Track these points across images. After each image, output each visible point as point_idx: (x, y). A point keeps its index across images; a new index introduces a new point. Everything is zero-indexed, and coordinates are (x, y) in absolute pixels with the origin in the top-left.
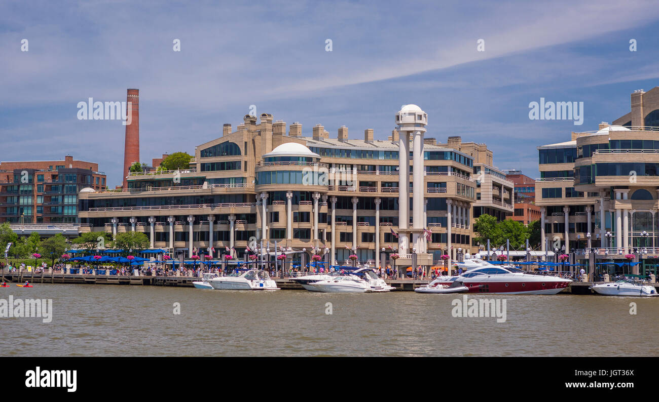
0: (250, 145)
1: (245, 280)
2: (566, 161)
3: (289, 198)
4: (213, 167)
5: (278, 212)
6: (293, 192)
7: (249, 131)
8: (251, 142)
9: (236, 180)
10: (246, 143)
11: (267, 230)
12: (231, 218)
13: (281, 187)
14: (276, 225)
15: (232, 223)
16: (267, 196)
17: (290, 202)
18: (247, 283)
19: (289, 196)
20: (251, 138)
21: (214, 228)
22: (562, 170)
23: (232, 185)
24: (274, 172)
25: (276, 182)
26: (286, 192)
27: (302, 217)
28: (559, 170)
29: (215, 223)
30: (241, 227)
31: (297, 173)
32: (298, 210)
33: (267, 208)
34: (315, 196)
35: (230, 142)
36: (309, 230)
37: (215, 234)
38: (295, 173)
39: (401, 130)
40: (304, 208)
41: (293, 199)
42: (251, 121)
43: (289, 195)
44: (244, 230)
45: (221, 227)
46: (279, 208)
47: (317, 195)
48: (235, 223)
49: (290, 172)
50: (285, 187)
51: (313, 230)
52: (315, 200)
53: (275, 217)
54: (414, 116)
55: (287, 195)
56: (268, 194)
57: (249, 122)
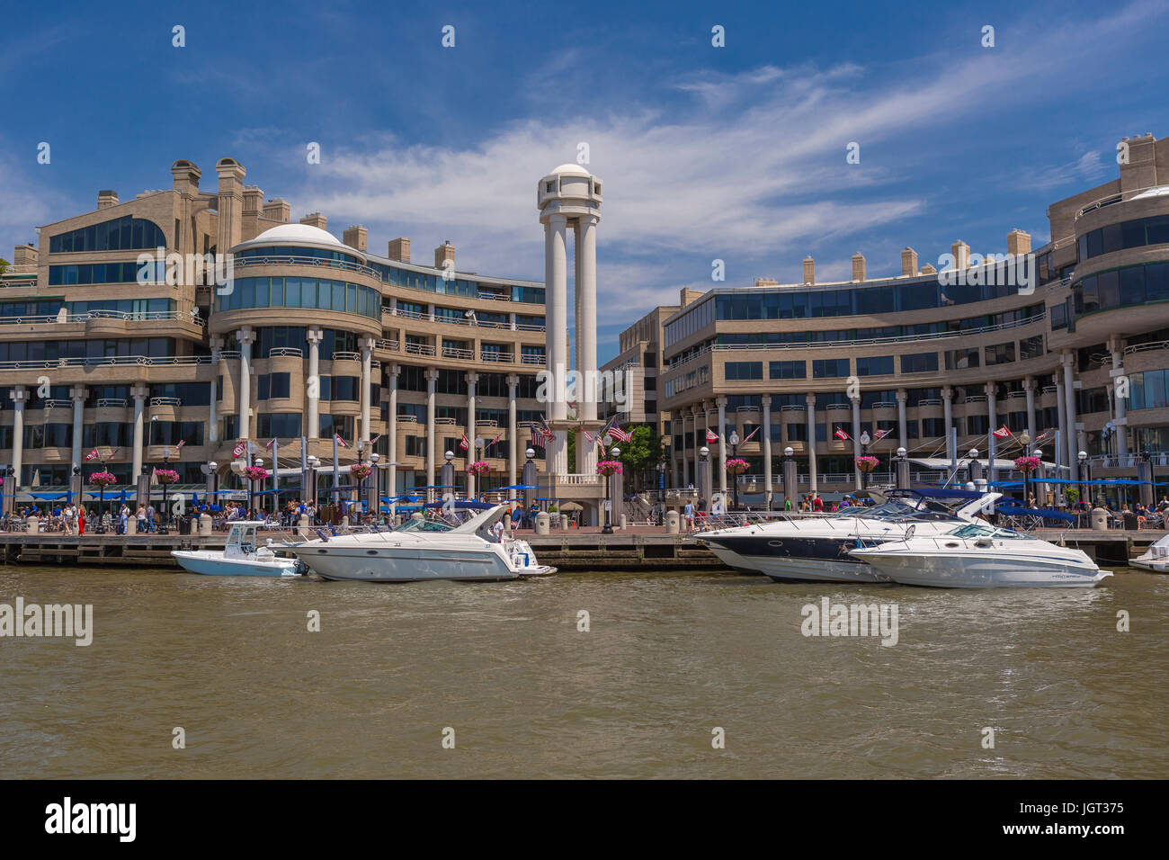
0: (187, 228)
1: (480, 544)
2: (766, 315)
3: (315, 341)
4: (85, 275)
5: (288, 374)
6: (326, 330)
7: (185, 196)
8: (189, 222)
9: (150, 306)
10: (177, 221)
11: (250, 417)
12: (139, 394)
13: (297, 314)
14: (281, 406)
15: (139, 403)
16: (254, 336)
17: (315, 351)
18: (494, 554)
19: (315, 337)
20: (190, 212)
21: (85, 417)
22: (760, 331)
23: (139, 316)
24: (278, 280)
25: (283, 304)
26: (306, 328)
27: (339, 388)
28: (754, 331)
29: (89, 404)
30: (166, 413)
31: (335, 287)
32: (330, 370)
33: (251, 365)
34: (366, 342)
35: (133, 217)
36: (351, 418)
37: (87, 432)
38: (329, 285)
39: (561, 211)
40: (345, 368)
41: (321, 345)
42: (191, 175)
43: (316, 334)
44: (173, 419)
45: (108, 414)
46: (289, 364)
47: (370, 340)
48: (147, 403)
49: (319, 281)
50: (306, 314)
51: (360, 422)
52: (366, 352)
53: (274, 386)
54: (587, 185)
55: (311, 334)
56: (255, 333)
57: (187, 176)
